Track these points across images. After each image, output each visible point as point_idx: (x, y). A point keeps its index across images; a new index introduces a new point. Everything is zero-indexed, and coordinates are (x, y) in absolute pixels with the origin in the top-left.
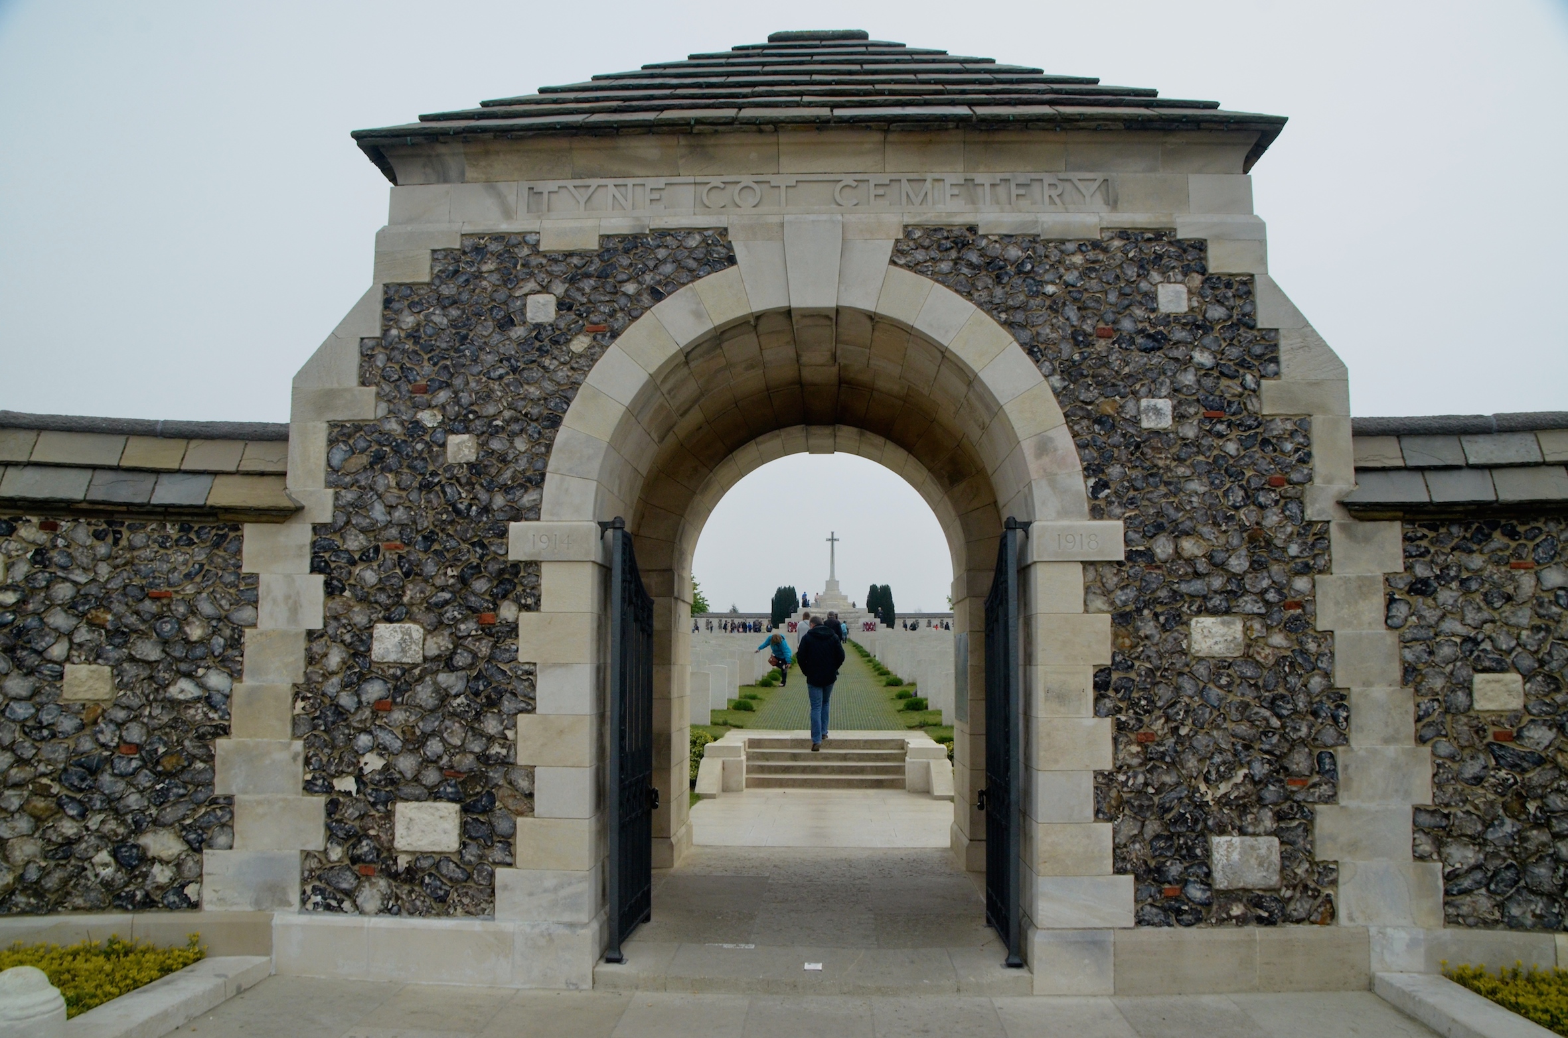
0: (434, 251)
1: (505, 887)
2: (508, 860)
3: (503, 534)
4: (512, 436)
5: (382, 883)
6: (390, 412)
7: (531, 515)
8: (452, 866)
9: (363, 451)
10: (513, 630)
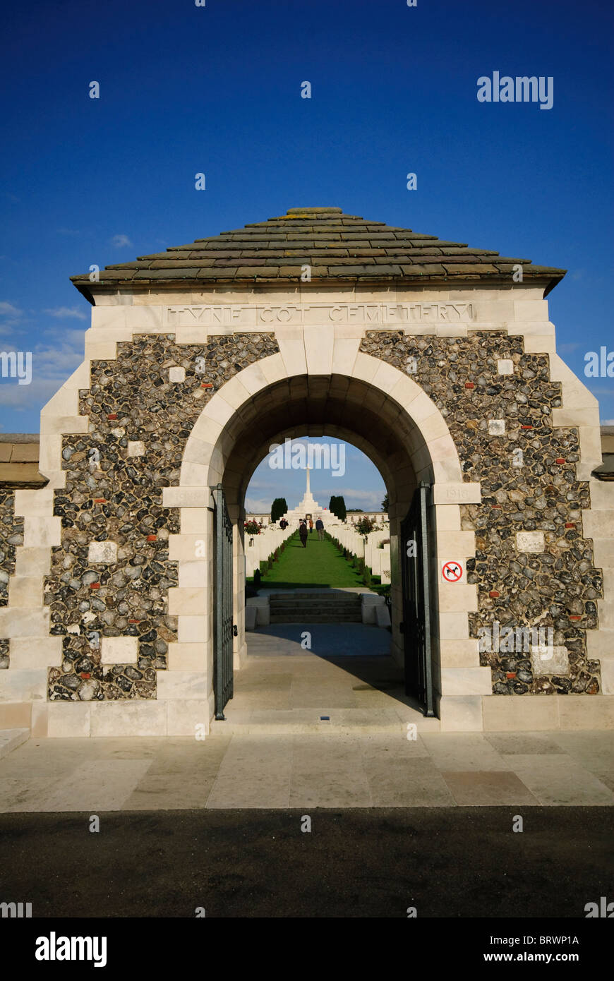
0: (118, 343)
1: (162, 681)
2: (164, 666)
3: (160, 493)
4: (163, 442)
5: (94, 683)
6: (96, 429)
7: (175, 483)
8: (133, 671)
9: (82, 450)
10: (166, 544)
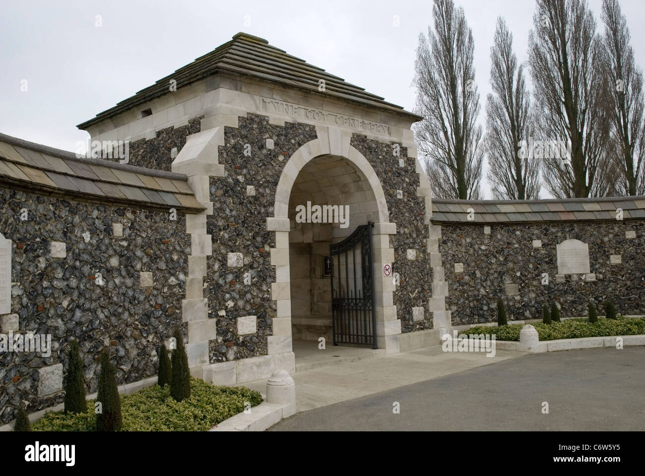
0: (239, 117)
1: (271, 343)
2: (271, 333)
3: (265, 221)
4: (265, 187)
5: (235, 348)
6: (229, 175)
7: (272, 215)
8: (255, 338)
9: (222, 188)
10: (269, 254)
